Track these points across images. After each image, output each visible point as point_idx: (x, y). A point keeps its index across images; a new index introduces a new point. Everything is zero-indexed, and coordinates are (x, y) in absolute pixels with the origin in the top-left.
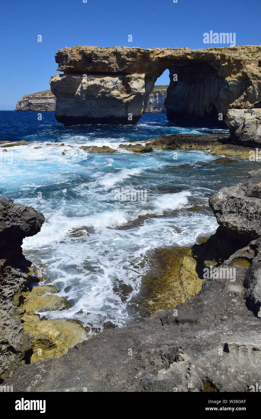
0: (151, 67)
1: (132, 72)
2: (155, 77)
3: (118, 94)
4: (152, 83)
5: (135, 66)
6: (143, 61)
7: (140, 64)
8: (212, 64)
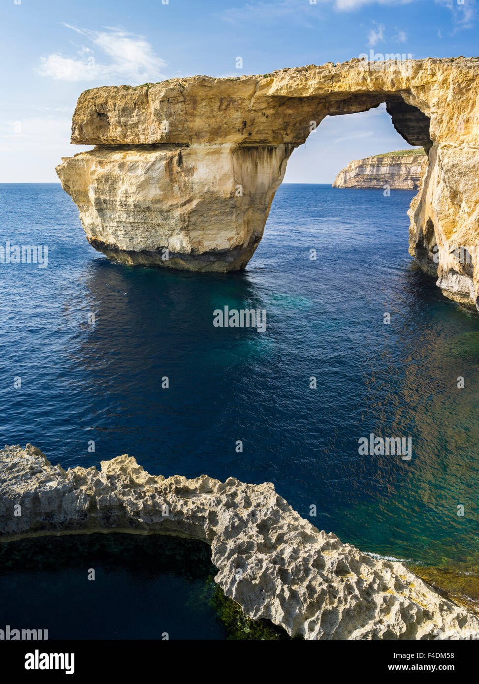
0: (248, 124)
1: (191, 139)
2: (282, 146)
3: (158, 198)
4: (275, 161)
5: (198, 123)
6: (220, 109)
7: (214, 116)
8: (412, 102)
